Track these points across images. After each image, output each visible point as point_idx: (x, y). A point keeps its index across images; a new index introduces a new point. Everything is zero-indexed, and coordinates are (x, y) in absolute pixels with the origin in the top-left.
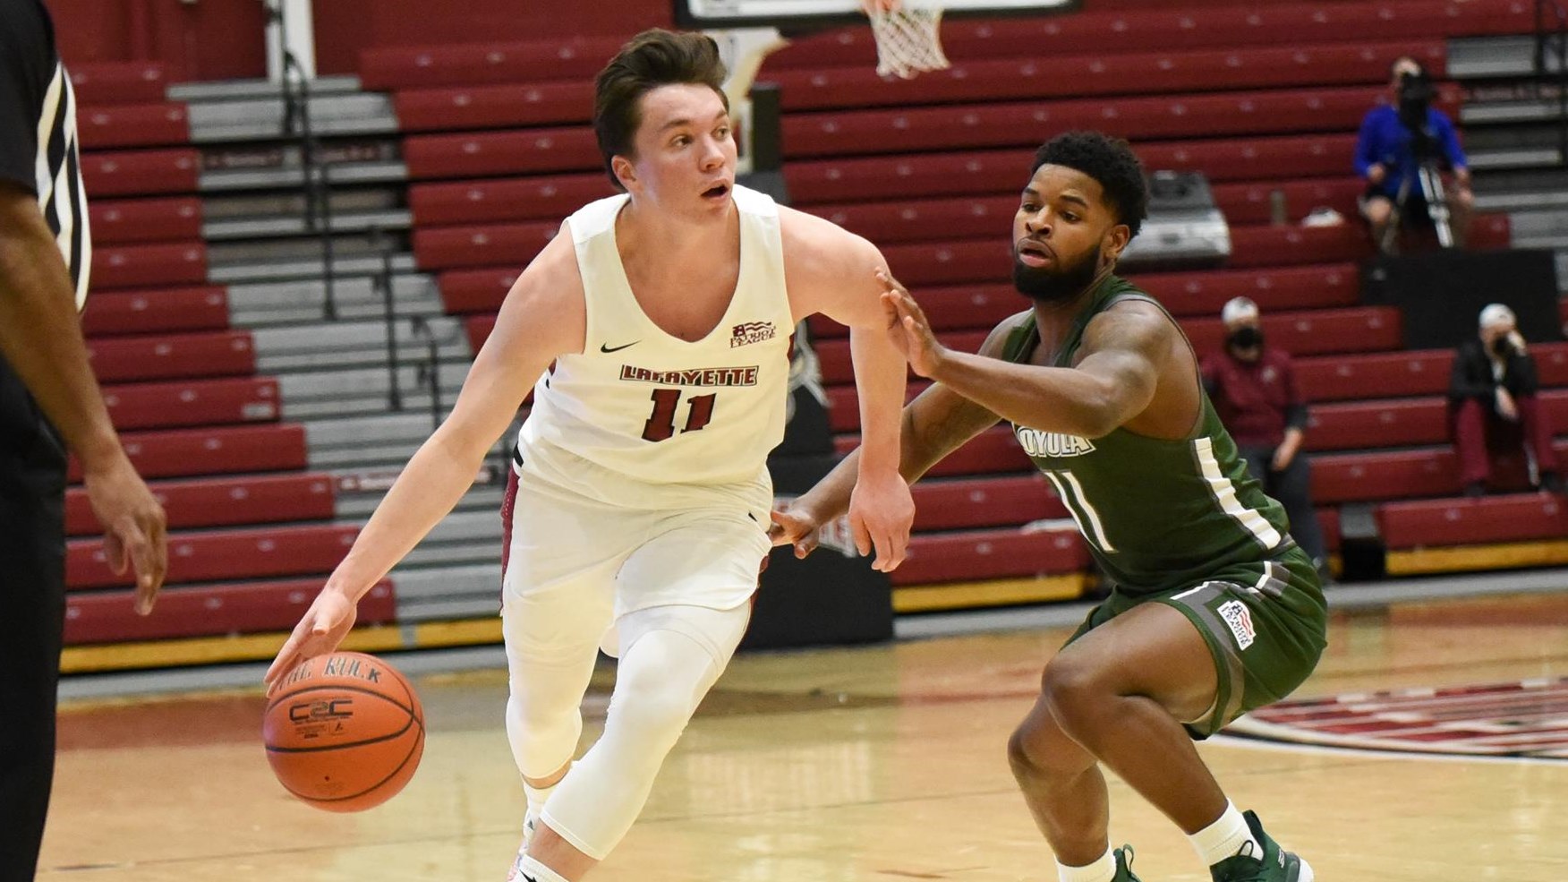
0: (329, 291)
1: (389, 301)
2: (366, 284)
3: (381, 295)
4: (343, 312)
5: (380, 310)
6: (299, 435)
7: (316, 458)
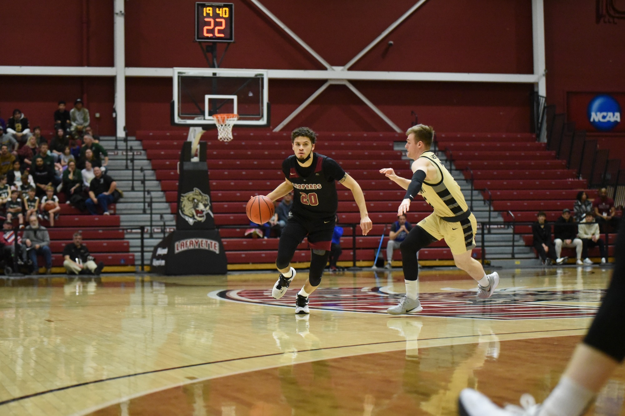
0: (133, 184)
1: (144, 187)
2: (140, 182)
3: (142, 185)
4: (136, 189)
5: (142, 189)
6: (119, 218)
7: (122, 224)
